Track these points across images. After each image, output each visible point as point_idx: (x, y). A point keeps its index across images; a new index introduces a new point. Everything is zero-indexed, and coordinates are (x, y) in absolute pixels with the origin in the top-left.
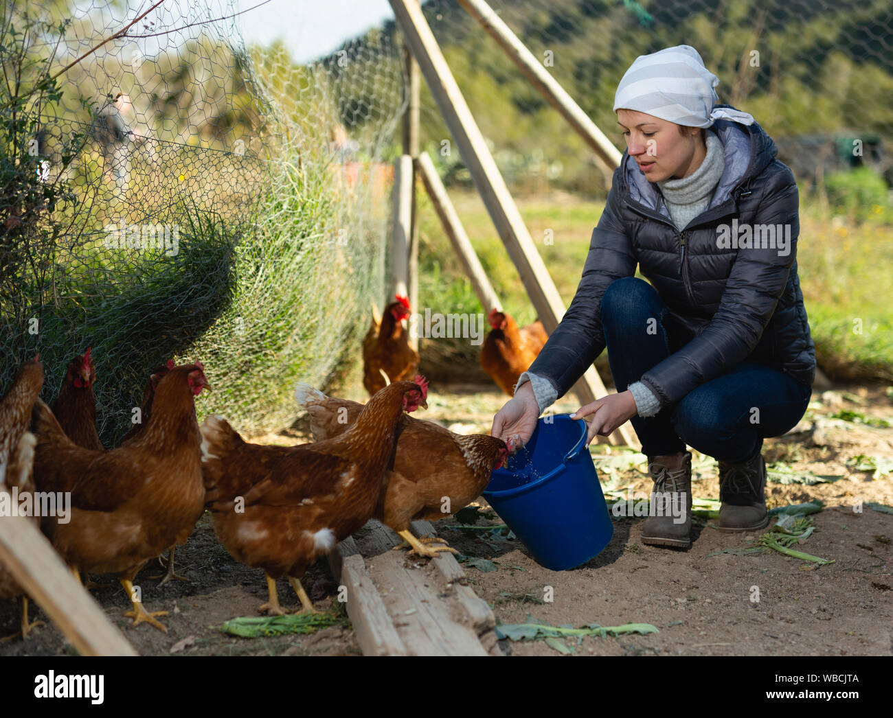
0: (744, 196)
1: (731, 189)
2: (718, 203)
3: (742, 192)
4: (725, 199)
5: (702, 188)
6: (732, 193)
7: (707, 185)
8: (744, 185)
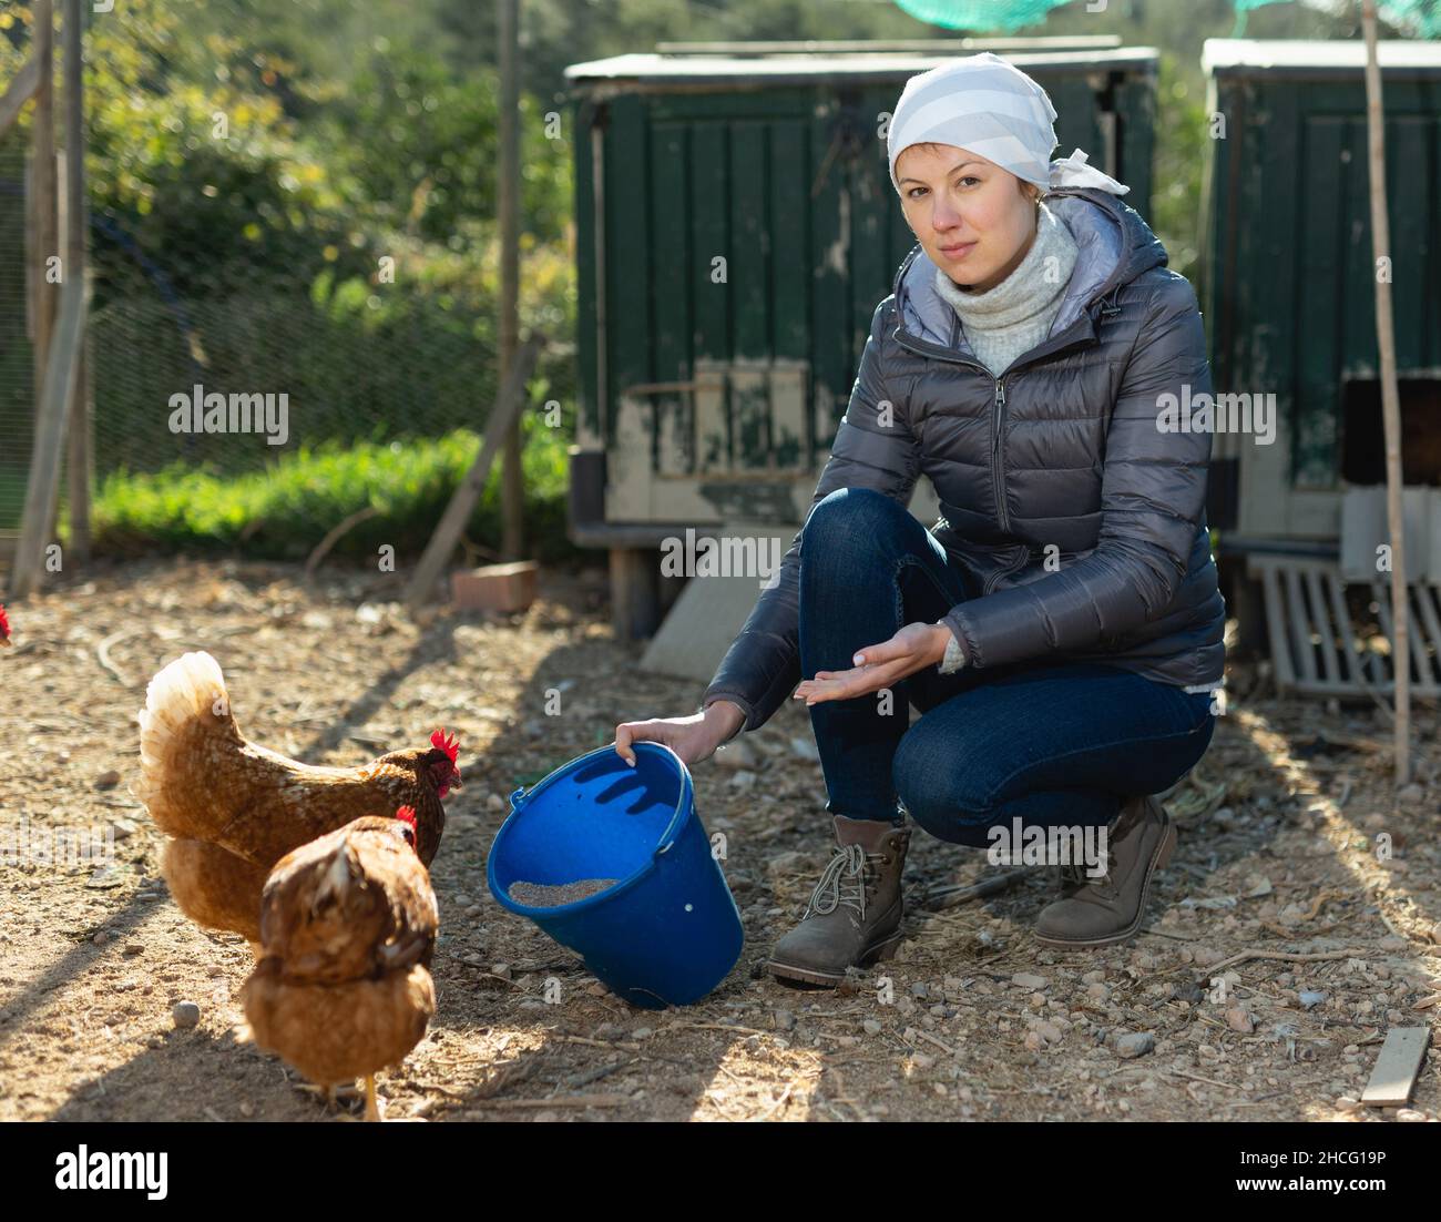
0: (1108, 316)
1: (1086, 300)
2: (1064, 327)
3: (1105, 307)
4: (1075, 317)
5: (1026, 304)
6: (1089, 307)
7: (1034, 300)
8: (1109, 296)
